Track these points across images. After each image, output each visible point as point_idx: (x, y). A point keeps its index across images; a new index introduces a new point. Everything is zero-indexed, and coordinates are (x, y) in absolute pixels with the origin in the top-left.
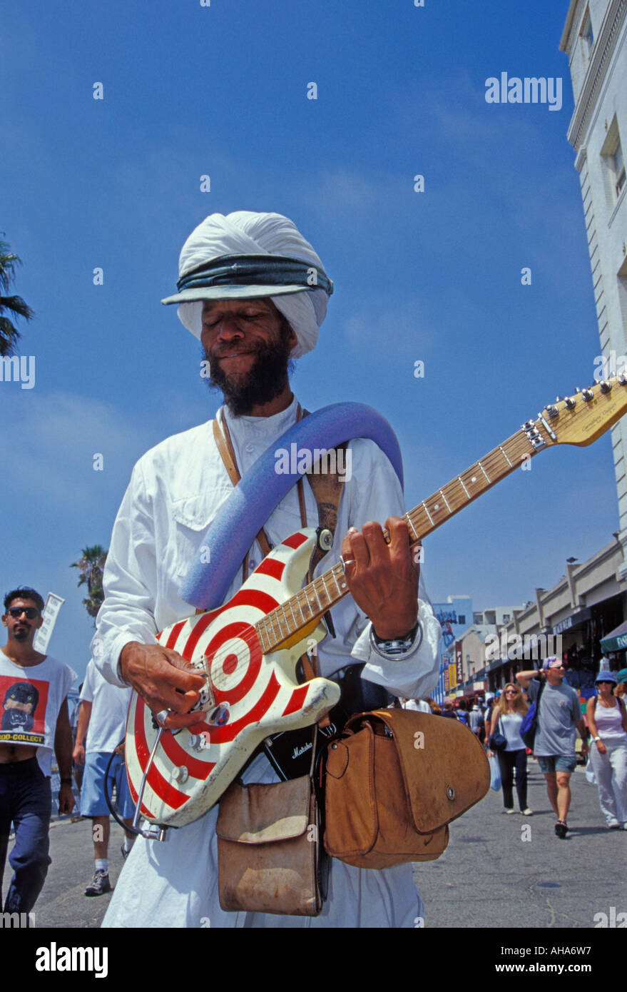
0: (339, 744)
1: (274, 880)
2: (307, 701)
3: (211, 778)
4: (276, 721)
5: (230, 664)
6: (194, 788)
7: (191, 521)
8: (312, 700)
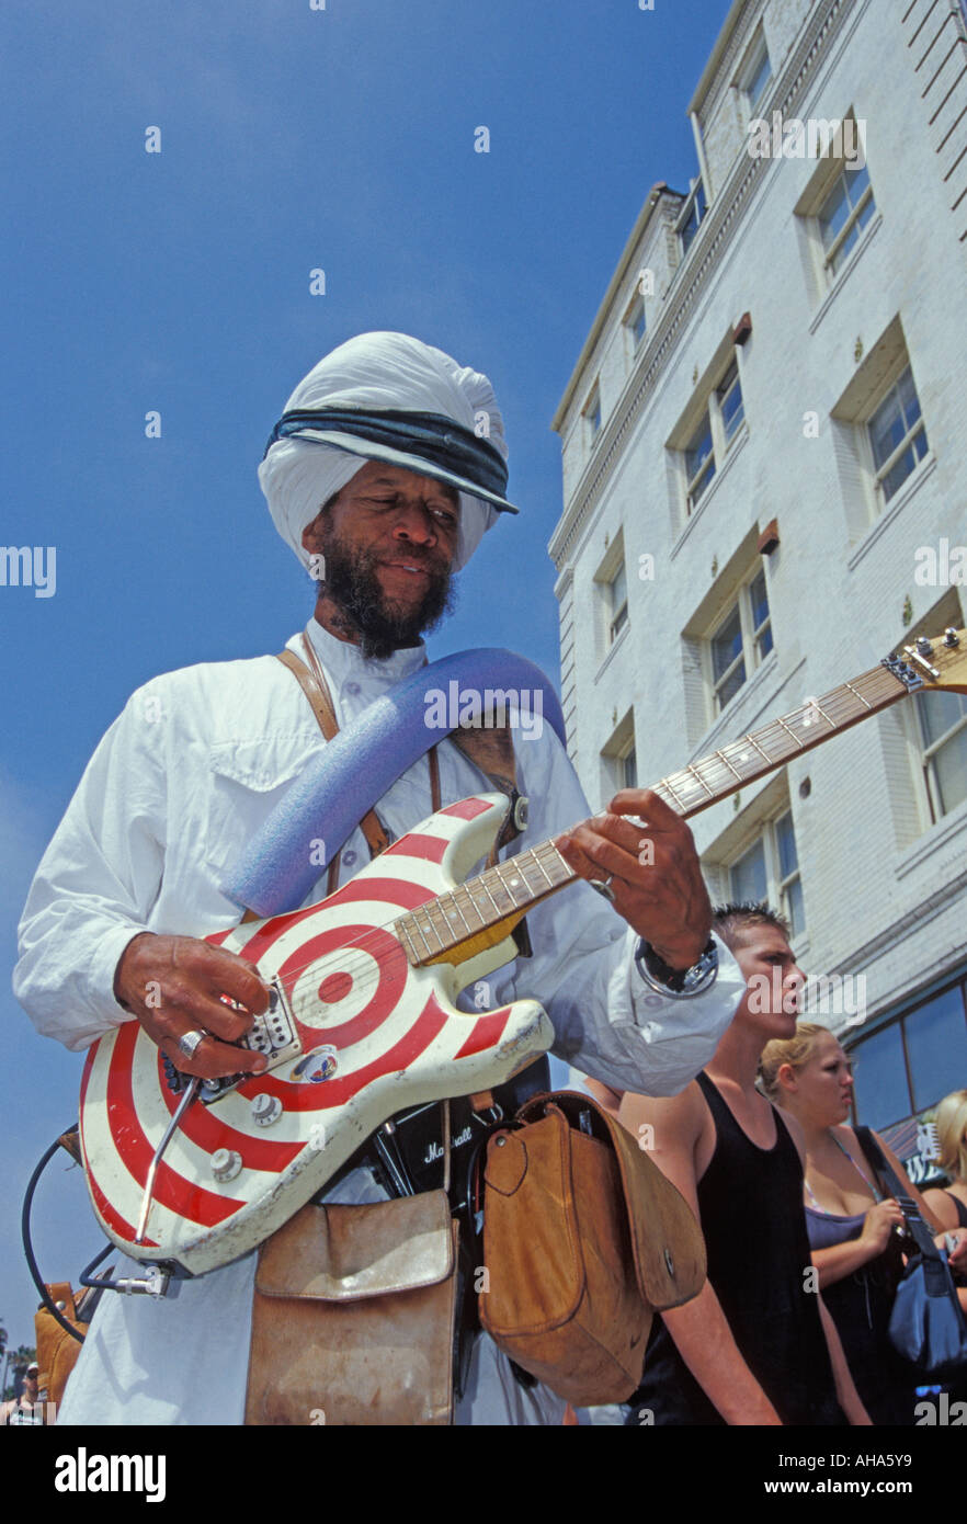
0: (509, 1137)
1: (373, 1372)
2: (508, 1033)
3: (295, 1169)
4: (441, 1069)
5: (336, 987)
6: (254, 1187)
7: (248, 776)
8: (519, 1030)
